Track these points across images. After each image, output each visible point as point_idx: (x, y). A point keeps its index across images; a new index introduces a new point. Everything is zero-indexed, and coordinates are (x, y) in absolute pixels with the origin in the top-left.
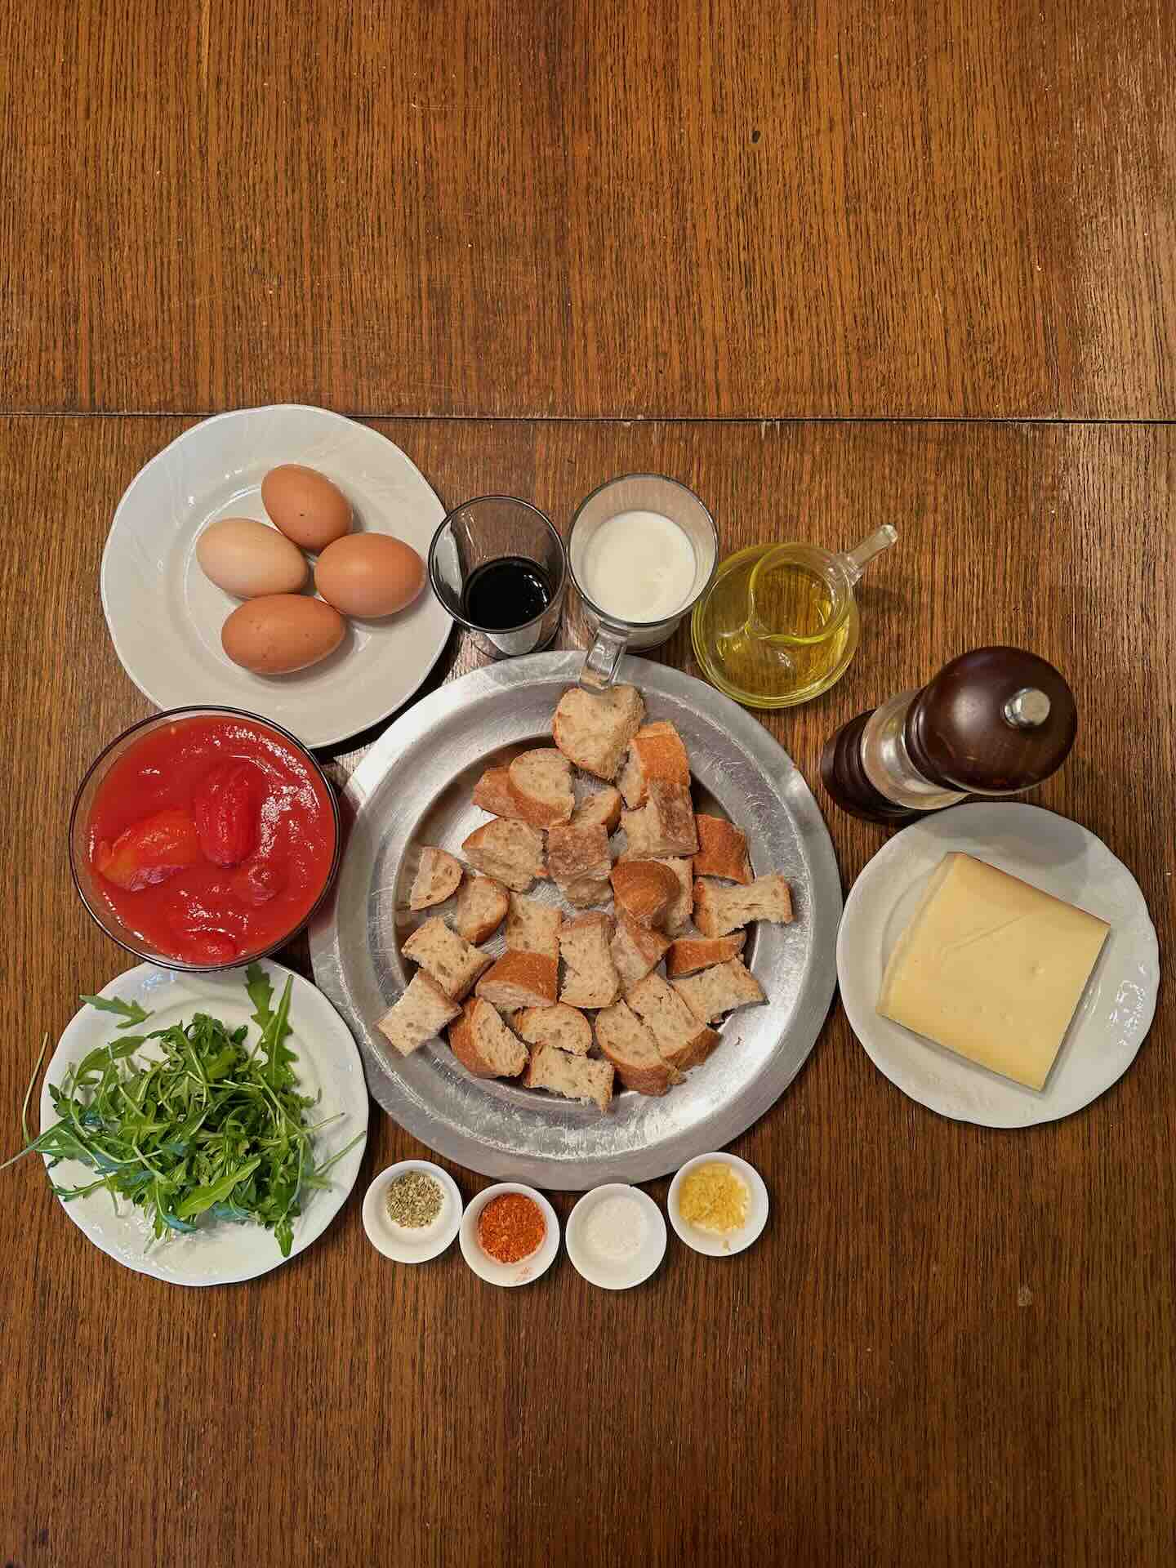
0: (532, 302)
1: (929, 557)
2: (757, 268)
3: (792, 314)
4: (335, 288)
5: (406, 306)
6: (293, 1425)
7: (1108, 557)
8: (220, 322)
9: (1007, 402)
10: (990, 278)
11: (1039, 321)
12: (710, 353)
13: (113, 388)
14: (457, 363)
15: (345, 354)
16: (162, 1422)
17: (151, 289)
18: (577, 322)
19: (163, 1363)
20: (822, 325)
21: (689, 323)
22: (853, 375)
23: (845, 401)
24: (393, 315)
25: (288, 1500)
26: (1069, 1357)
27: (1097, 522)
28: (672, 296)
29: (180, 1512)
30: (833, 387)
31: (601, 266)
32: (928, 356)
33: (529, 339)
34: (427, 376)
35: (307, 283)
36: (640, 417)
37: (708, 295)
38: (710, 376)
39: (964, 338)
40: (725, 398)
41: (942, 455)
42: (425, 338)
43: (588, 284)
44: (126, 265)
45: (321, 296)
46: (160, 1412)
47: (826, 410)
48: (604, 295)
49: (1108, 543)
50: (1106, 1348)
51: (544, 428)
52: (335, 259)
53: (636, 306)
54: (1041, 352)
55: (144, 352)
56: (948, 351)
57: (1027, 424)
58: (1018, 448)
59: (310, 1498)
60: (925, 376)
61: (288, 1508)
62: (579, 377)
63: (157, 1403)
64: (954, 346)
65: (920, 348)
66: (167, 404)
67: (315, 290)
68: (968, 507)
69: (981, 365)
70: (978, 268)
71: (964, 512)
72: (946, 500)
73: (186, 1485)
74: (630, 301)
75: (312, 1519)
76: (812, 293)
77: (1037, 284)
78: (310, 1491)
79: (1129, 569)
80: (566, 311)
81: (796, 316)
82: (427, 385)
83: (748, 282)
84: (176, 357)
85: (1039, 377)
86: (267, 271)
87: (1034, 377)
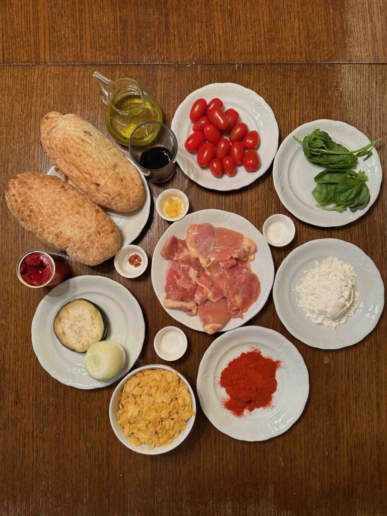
0: (156, 24)
1: (294, 111)
2: (234, 12)
3: (246, 27)
4: (87, 20)
5: (112, 26)
6: (79, 405)
7: (355, 110)
8: (47, 32)
9: (321, 57)
10: (315, 15)
11: (332, 29)
12: (218, 41)
13: (11, 55)
14: (130, 45)
15: (91, 43)
16: (35, 405)
17: (23, 21)
18: (171, 31)
19: (34, 386)
20: (256, 31)
21: (210, 31)
22: (267, 49)
23: (264, 57)
24: (108, 29)
25: (78, 431)
26: (341, 379)
27: (351, 98)
28: (204, 21)
29: (41, 435)
30: (260, 52)
31: (179, 11)
32: (293, 42)
33: (155, 37)
34: (120, 50)
35: (77, 19)
36: (194, 63)
37: (217, 21)
38: (218, 49)
39: (306, 34)
40: (223, 56)
41: (298, 75)
42: (119, 37)
43: (175, 18)
44: (14, 12)
45: (82, 23)
46: (34, 402)
47: (258, 61)
48: (181, 21)
49: (356, 106)
50: (354, 377)
51: (160, 67)
52: (87, 10)
53: (192, 25)
54: (332, 40)
55: (22, 43)
56: (300, 40)
57: (327, 65)
58: (324, 73)
59: (85, 430)
60: (292, 49)
61: (78, 433)
62: (172, 50)
63: (33, 399)
64: (302, 38)
65: (290, 38)
66: (29, 61)
67: (81, 21)
68: (307, 94)
69: (312, 44)
70: (310, 11)
71: (306, 95)
72: (300, 91)
73: (43, 426)
74: (190, 23)
75: (86, 437)
76: (253, 20)
77: (331, 16)
78: (85, 427)
79: (362, 114)
80: (167, 28)
81: (247, 28)
82: (119, 53)
83: (231, 16)
84: (32, 44)
85: (331, 49)
86: (63, 14)
87: (330, 49)
